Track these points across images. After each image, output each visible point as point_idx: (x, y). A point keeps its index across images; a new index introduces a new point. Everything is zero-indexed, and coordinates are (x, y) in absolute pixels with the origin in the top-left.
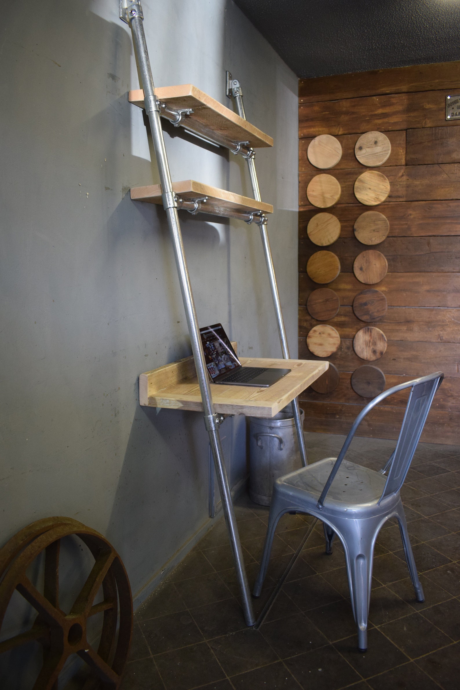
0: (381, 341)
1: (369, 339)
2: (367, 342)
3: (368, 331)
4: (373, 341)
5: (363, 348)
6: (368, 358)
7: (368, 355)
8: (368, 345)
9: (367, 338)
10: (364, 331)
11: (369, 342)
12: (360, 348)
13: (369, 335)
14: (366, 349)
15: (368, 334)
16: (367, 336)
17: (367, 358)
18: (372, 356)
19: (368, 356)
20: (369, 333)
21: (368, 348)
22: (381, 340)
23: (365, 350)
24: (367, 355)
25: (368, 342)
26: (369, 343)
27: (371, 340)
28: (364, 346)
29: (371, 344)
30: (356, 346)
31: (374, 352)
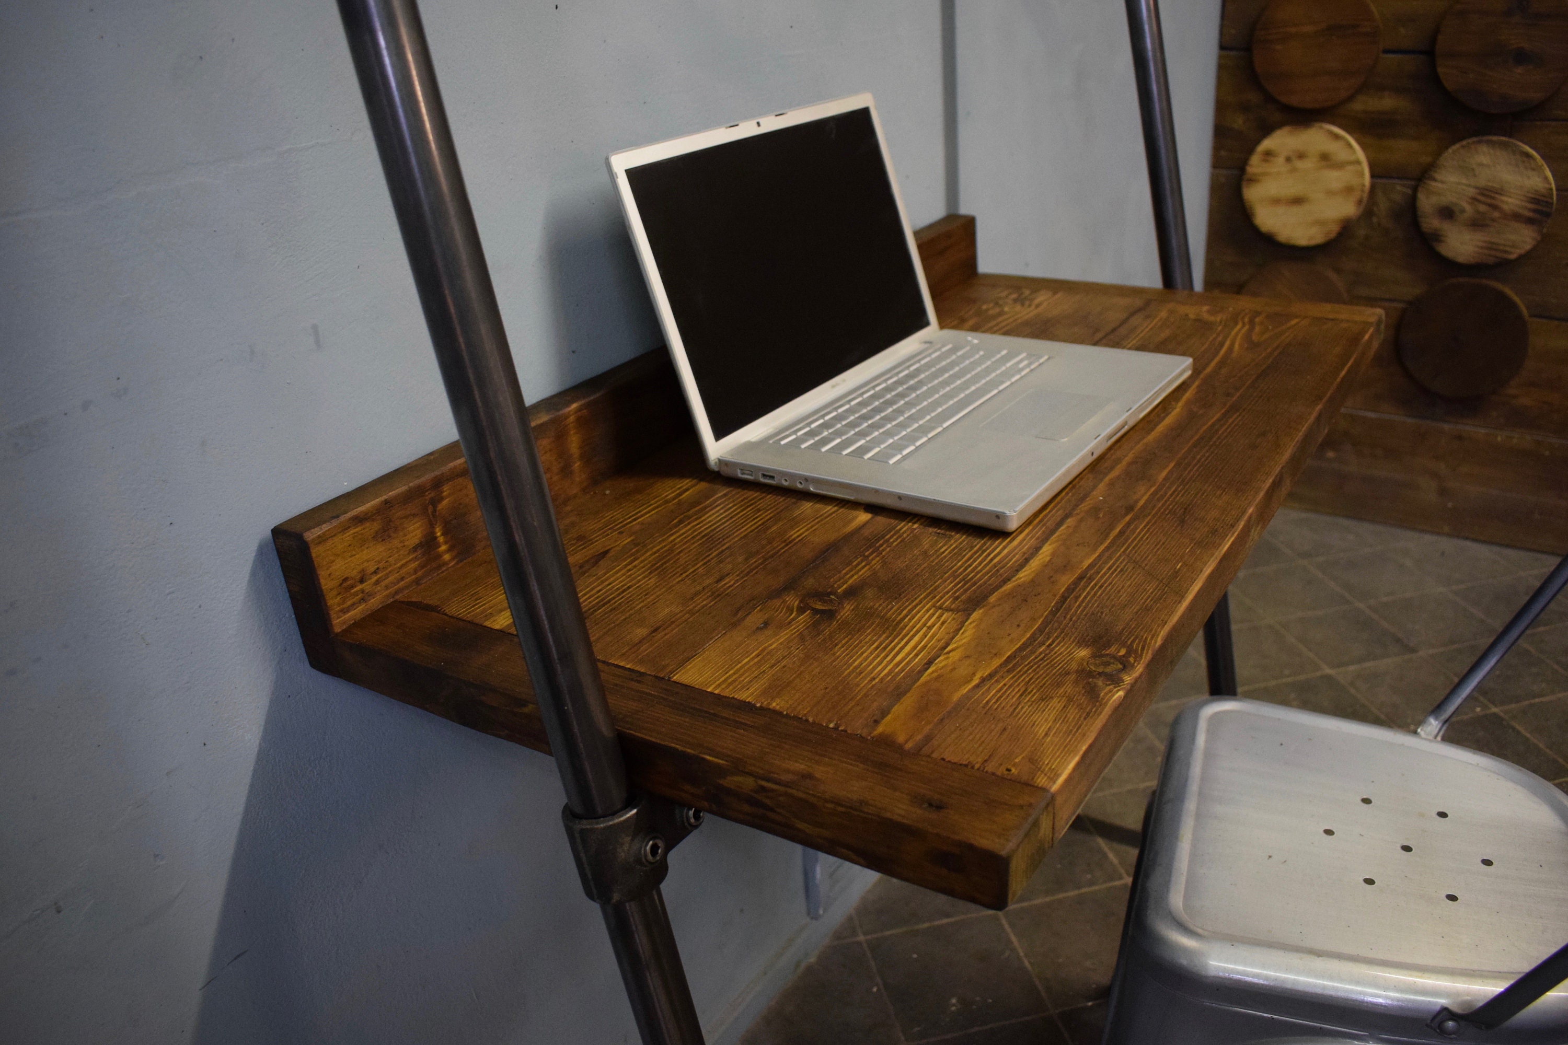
0: (1482, 248)
1: (1505, 207)
2: (1497, 196)
3: (1534, 211)
4: (1493, 220)
5: (1475, 176)
6: (1433, 184)
7: (1445, 186)
8: (1480, 197)
9: (1510, 200)
10: (1544, 196)
11: (1493, 201)
12: (1481, 165)
13: (1521, 211)
14: (1469, 186)
15: (1526, 208)
16: (1518, 202)
17: (1435, 180)
18: (1434, 200)
19: (1440, 185)
20: (1531, 214)
21: (1471, 192)
22: (1486, 252)
23: (1464, 181)
24: (1442, 182)
25: (1493, 198)
26: (1489, 201)
27: (1496, 214)
28: (1482, 183)
29: (1482, 208)
30: (1491, 151)
31: (1447, 213)
